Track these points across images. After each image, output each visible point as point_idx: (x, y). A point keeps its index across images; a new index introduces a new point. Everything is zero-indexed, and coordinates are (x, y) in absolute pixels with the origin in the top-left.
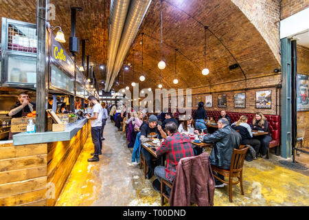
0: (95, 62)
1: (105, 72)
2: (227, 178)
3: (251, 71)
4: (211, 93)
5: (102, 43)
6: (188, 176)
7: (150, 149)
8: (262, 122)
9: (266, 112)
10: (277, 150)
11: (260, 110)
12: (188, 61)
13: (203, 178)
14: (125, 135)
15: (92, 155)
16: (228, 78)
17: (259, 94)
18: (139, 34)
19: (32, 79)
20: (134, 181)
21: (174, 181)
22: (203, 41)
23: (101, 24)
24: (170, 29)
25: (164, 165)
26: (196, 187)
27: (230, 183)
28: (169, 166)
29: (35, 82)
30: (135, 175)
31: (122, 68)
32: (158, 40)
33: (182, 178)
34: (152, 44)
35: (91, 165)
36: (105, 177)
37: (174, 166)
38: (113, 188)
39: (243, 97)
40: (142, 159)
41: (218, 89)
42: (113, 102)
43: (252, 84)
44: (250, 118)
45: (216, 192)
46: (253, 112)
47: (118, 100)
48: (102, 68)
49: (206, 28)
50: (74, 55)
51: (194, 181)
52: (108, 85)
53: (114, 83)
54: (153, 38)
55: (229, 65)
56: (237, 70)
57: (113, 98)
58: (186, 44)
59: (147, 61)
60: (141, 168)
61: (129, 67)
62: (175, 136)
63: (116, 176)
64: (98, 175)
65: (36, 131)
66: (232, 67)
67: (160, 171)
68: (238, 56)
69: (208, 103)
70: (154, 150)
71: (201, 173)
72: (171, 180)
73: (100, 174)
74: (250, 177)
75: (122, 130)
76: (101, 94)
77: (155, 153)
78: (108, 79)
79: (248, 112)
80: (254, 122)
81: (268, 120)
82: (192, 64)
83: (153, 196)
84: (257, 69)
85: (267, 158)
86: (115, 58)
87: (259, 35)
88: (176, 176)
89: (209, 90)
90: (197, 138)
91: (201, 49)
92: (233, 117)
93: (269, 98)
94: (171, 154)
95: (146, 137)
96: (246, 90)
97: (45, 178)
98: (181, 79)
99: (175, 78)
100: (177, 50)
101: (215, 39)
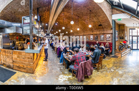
0: (44, 23)
1: (48, 26)
2: (97, 65)
3: (105, 27)
4: (92, 35)
5: (47, 16)
6: (83, 68)
7: (67, 59)
8: (108, 45)
9: (109, 42)
10: (111, 53)
11: (107, 41)
12: (84, 21)
13: (89, 67)
14: (56, 52)
15: (44, 58)
16: (99, 29)
17: (107, 36)
18: (62, 11)
19: (28, 32)
20: (61, 69)
21: (78, 70)
22: (89, 15)
23: (47, 10)
24: (76, 9)
25: (73, 65)
26: (86, 70)
27: (98, 67)
28: (75, 65)
29: (29, 33)
30: (62, 67)
31: (55, 24)
32: (71, 13)
33: (81, 69)
34: (68, 14)
35: (44, 62)
36: (50, 67)
37: (78, 65)
38: (53, 71)
39: (103, 37)
40: (64, 62)
41: (95, 33)
42: (50, 38)
43: (105, 32)
44: (104, 44)
45: (94, 70)
46: (106, 42)
47: (52, 37)
48: (47, 25)
49: (90, 11)
50: (38, 22)
51: (86, 69)
52: (49, 31)
53: (51, 30)
54: (68, 12)
55: (99, 24)
56: (101, 27)
57: (50, 36)
58: (83, 15)
59: (66, 21)
60: (64, 65)
61: (57, 23)
62: (78, 54)
63: (54, 67)
64: (47, 66)
65: (30, 49)
66: (99, 25)
67: (72, 67)
68: (102, 22)
69: (91, 39)
70: (69, 59)
71: (89, 66)
72: (76, 70)
73: (48, 65)
74: (104, 63)
75: (55, 50)
76: (46, 35)
77: (69, 61)
78: (49, 29)
79: (104, 42)
80: (106, 45)
81: (110, 44)
82: (85, 23)
83: (69, 74)
84: (107, 27)
85: (109, 56)
86: (52, 21)
87: (107, 17)
88: (79, 68)
89: (92, 33)
90: (87, 54)
91: (89, 17)
92: (100, 44)
93: (110, 37)
94: (76, 61)
95: (65, 54)
96: (104, 34)
97: (33, 63)
98: (80, 28)
99: (78, 27)
100: (79, 17)
101: (94, 15)
